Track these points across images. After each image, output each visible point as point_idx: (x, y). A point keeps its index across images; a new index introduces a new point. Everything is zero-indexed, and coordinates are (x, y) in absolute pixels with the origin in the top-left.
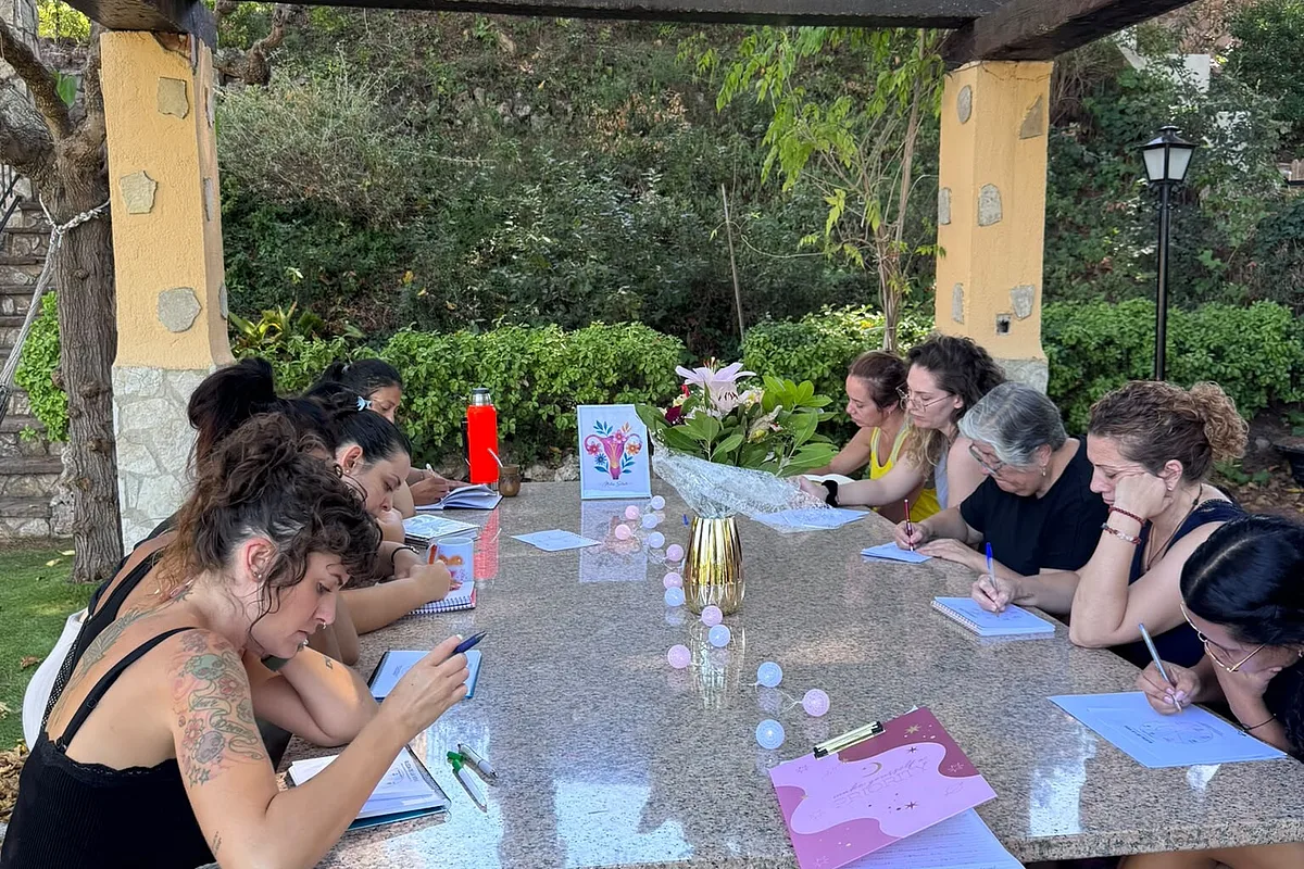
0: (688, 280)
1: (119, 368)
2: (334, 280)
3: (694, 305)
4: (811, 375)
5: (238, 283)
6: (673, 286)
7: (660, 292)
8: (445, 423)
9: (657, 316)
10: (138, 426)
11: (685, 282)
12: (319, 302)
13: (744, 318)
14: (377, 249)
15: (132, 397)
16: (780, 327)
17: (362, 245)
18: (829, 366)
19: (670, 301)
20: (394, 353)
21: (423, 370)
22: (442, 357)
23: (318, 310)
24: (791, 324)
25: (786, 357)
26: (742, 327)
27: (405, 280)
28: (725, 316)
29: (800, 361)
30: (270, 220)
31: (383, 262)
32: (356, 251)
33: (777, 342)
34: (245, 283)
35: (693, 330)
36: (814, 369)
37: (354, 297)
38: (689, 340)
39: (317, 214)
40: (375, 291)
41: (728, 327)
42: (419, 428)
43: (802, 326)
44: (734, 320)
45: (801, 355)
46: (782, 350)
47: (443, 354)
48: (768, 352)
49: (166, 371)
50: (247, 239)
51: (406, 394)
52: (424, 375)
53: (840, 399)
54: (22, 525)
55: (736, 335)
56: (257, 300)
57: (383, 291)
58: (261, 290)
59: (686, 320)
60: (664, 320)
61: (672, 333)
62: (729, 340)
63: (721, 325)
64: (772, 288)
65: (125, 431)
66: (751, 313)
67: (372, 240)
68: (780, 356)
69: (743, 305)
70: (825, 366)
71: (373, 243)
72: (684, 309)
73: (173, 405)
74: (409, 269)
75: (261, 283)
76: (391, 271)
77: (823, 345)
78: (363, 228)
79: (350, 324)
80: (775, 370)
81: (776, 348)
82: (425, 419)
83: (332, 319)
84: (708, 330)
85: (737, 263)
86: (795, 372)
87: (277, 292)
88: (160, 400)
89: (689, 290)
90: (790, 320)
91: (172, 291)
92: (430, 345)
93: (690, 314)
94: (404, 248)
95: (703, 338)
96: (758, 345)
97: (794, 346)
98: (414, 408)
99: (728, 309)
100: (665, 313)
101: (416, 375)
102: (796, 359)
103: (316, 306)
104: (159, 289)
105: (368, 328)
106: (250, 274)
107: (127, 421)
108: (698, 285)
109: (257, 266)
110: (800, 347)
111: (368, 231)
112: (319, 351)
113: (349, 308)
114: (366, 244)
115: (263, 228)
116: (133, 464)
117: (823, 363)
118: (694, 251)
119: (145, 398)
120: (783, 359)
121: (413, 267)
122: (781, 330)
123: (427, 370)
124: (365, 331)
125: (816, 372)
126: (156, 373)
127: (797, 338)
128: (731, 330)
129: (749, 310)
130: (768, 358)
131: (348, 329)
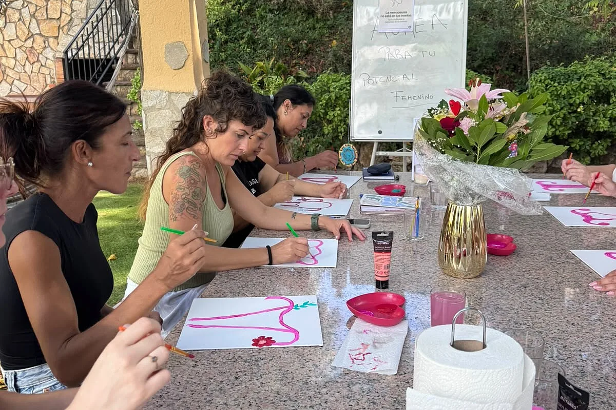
0: (497, 42)
1: (145, 91)
2: (296, 45)
3: (500, 57)
4: (575, 101)
5: (248, 47)
6: (487, 46)
7: (479, 49)
8: (345, 126)
9: (476, 64)
10: (156, 126)
11: (494, 42)
12: (287, 58)
13: (531, 65)
14: (320, 28)
15: (152, 108)
16: (556, 70)
17: (311, 26)
18: (588, 95)
19: (484, 55)
20: (319, 85)
21: (333, 95)
22: (344, 88)
23: (286, 62)
24: (563, 68)
25: (559, 89)
26: (529, 70)
27: (333, 45)
28: (518, 64)
29: (568, 91)
30: (266, 12)
31: (322, 35)
32: (308, 30)
33: (553, 79)
34: (251, 48)
35: (497, 73)
36: (577, 97)
37: (306, 55)
38: (494, 78)
39: (290, 9)
40: (316, 51)
41: (519, 71)
42: (330, 129)
43: (571, 68)
44: (524, 67)
45: (569, 88)
46: (556, 84)
47: (345, 86)
48: (547, 86)
49: (170, 93)
50: (254, 24)
51: (325, 109)
52: (334, 98)
53: (593, 116)
54: (137, 171)
55: (525, 75)
56: (257, 57)
57: (320, 51)
58: (259, 51)
59: (493, 66)
60: (479, 66)
61: (484, 73)
62: (520, 79)
63: (515, 69)
64: (551, 47)
65: (149, 128)
66: (535, 62)
67: (317, 22)
68: (555, 88)
69: (530, 57)
70: (586, 94)
71: (318, 25)
72: (492, 59)
73: (175, 113)
74: (335, 39)
75: (259, 47)
76: (326, 40)
77: (585, 82)
78: (313, 17)
79: (302, 70)
80: (551, 96)
81: (552, 83)
82: (334, 124)
83: (292, 67)
84: (507, 72)
85: (528, 32)
86: (564, 99)
87: (267, 53)
88: (167, 110)
89: (497, 47)
90: (563, 65)
91: (172, 44)
92: (339, 81)
93: (496, 63)
94: (333, 27)
95: (503, 77)
96: (540, 81)
97: (565, 82)
98: (328, 117)
99: (521, 59)
100: (481, 62)
101: (330, 98)
102: (566, 90)
103: (286, 59)
104: (165, 43)
105: (311, 72)
106: (254, 43)
107: (150, 122)
108: (503, 46)
109: (258, 38)
110: (569, 82)
111: (315, 18)
112: (279, 84)
113: (302, 61)
114: (314, 26)
115: (262, 17)
116: (154, 148)
117: (584, 93)
118: (501, 24)
119: (159, 109)
120: (556, 90)
121: (337, 37)
122: (556, 72)
123: (335, 95)
124: (309, 74)
125: (579, 98)
126: (165, 94)
127: (567, 77)
128: (521, 73)
129: (534, 60)
130: (546, 90)
131: (300, 72)
